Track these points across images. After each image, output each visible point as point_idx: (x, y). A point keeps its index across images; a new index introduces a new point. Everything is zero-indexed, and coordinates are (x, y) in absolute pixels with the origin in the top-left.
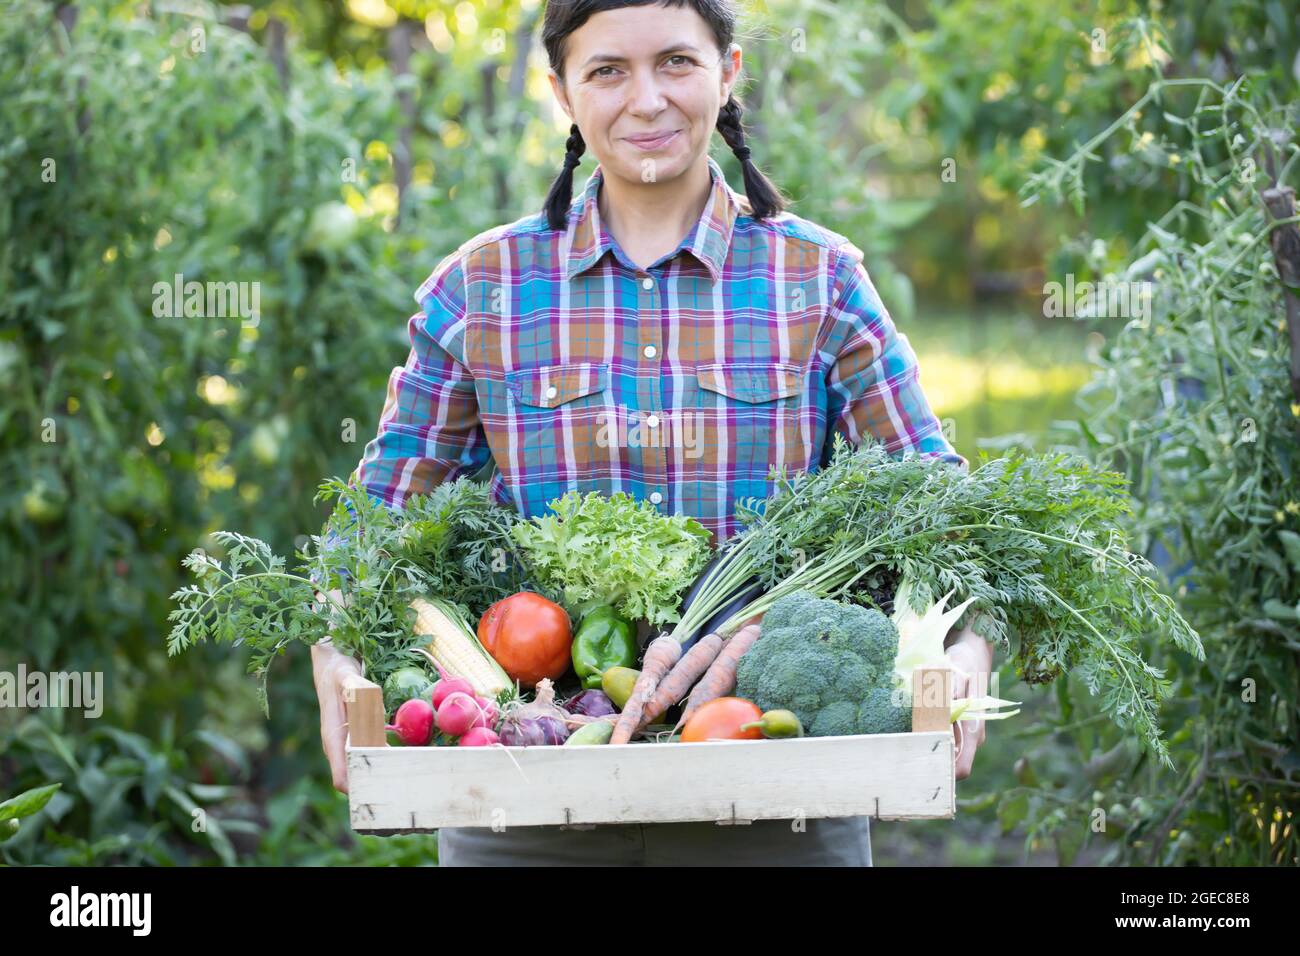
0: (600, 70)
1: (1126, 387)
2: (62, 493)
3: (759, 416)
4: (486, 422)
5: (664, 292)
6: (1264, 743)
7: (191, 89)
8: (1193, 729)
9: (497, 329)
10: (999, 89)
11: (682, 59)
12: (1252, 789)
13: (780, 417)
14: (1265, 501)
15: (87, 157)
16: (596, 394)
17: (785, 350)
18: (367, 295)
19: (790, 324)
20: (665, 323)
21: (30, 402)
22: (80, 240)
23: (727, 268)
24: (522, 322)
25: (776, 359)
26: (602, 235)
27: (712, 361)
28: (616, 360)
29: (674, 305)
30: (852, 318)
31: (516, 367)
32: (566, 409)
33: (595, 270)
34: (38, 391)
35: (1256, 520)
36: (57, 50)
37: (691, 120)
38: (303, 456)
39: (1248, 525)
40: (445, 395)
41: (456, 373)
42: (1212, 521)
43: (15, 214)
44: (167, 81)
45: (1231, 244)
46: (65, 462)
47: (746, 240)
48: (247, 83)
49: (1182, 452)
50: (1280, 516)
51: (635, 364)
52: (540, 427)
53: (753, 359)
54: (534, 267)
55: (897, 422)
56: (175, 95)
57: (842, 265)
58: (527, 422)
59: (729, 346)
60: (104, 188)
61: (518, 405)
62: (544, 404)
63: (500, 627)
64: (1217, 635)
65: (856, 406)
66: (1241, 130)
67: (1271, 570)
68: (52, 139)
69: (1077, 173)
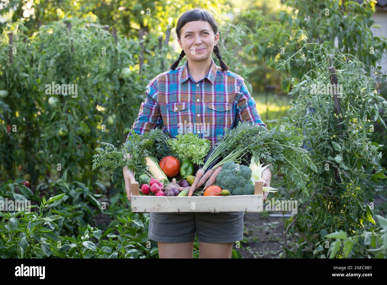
0: (188, 35)
1: (299, 110)
2: (67, 130)
3: (221, 114)
4: (162, 115)
5: (201, 87)
6: (327, 187)
7: (96, 43)
8: (312, 184)
9: (165, 95)
10: (270, 45)
11: (206, 33)
12: (325, 197)
13: (226, 115)
14: (328, 135)
15: (73, 57)
16: (186, 109)
17: (227, 100)
18: (133, 88)
19: (229, 95)
20: (202, 94)
21: (60, 110)
22: (71, 75)
23: (215, 82)
24: (170, 93)
25: (225, 102)
26: (188, 74)
27: (212, 102)
28: (191, 102)
29: (203, 90)
30: (242, 93)
31: (169, 103)
32: (180, 112)
33: (186, 82)
34: (62, 108)
35: (326, 139)
36: (67, 34)
37: (208, 46)
38: (119, 123)
39: (325, 140)
40: (154, 108)
41: (156, 104)
42: (317, 139)
43: (57, 69)
44: (90, 41)
45: (321, 79)
46: (67, 123)
47: (219, 76)
48: (108, 41)
49: (311, 124)
50: (332, 138)
51: (195, 103)
52: (174, 116)
53: (220, 102)
54: (173, 81)
55: (251, 116)
56: (92, 44)
57: (240, 82)
58: (171, 115)
59: (215, 99)
60: (77, 64)
61: (169, 111)
62: (175, 111)
63: (165, 164)
64: (318, 164)
65: (242, 112)
66: (324, 54)
67: (330, 150)
68: (66, 53)
69: (289, 63)
